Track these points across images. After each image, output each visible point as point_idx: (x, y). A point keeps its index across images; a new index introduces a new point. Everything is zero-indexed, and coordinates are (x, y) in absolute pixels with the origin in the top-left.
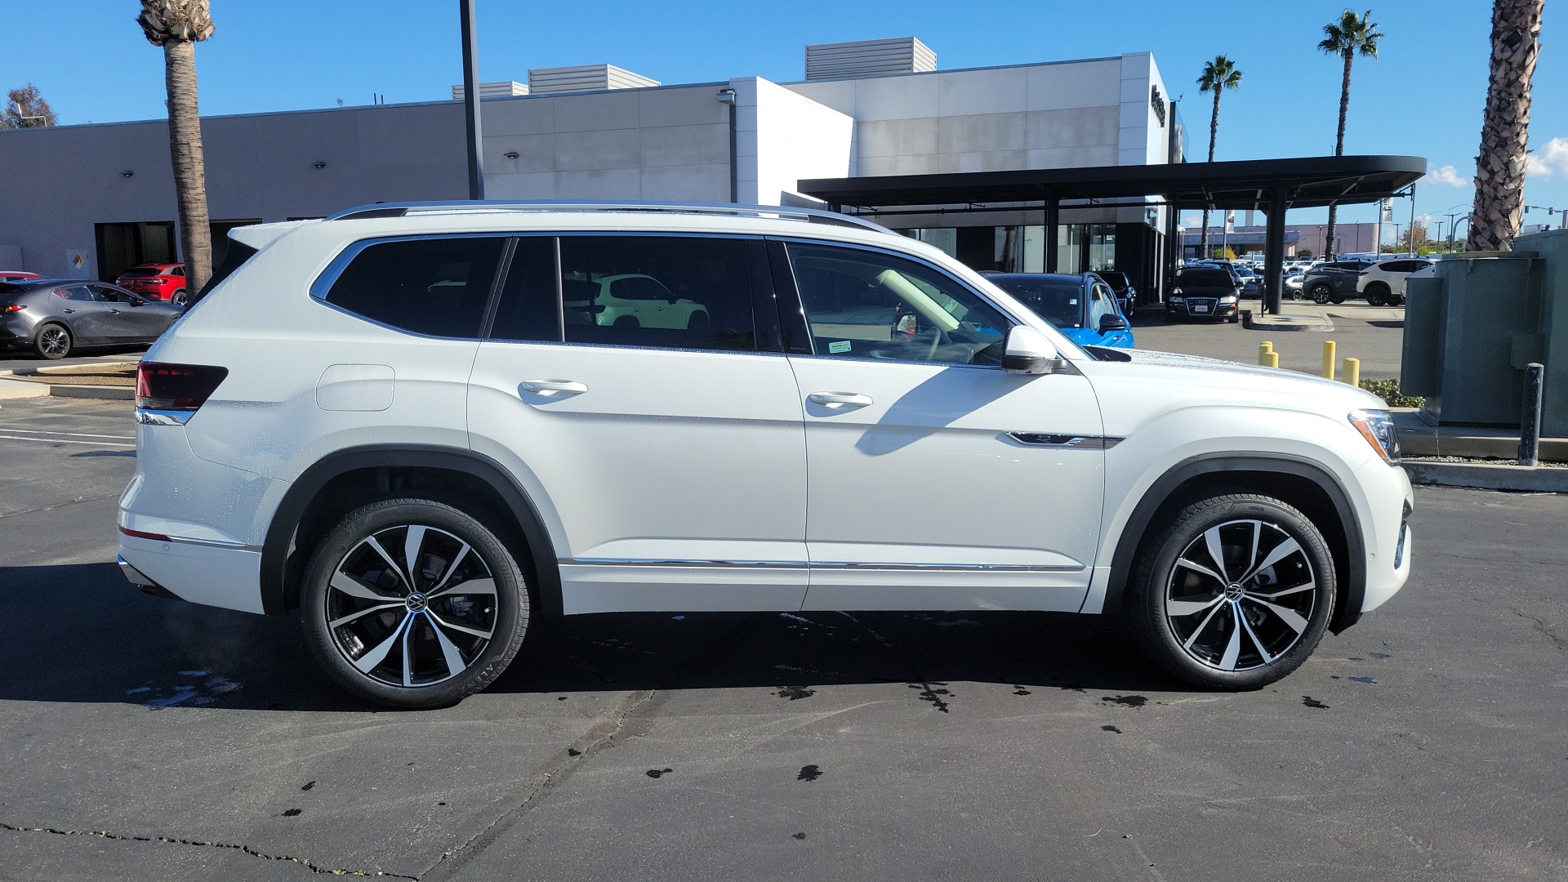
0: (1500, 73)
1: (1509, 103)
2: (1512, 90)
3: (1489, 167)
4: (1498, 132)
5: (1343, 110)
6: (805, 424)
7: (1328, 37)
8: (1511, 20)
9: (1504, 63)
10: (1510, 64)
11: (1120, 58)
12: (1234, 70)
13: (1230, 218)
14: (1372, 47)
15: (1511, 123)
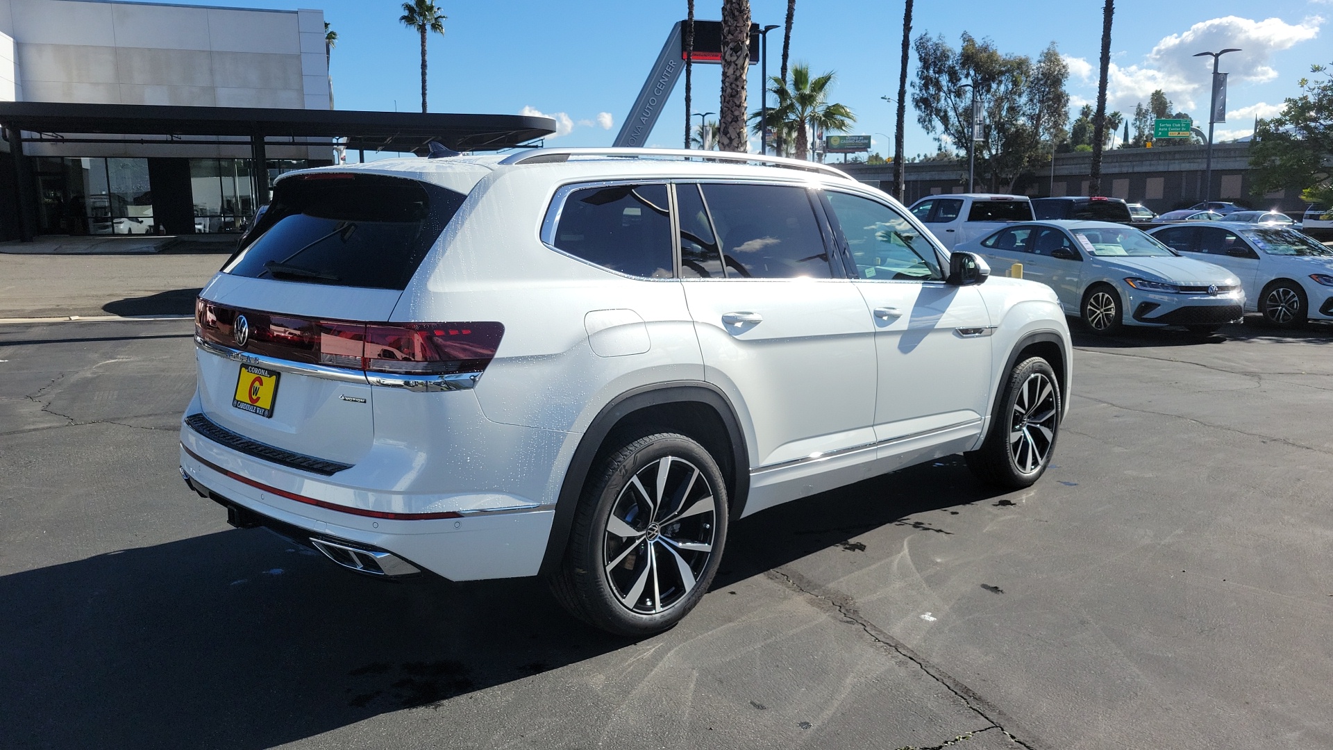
0: (730, 71)
1: (737, 92)
2: (738, 83)
3: (728, 135)
4: (732, 111)
5: (424, 74)
6: (875, 334)
7: (406, 13)
8: (736, 34)
9: (733, 64)
10: (736, 65)
11: (297, 12)
12: (330, 30)
13: (342, 156)
14: (440, 26)
15: (739, 106)
